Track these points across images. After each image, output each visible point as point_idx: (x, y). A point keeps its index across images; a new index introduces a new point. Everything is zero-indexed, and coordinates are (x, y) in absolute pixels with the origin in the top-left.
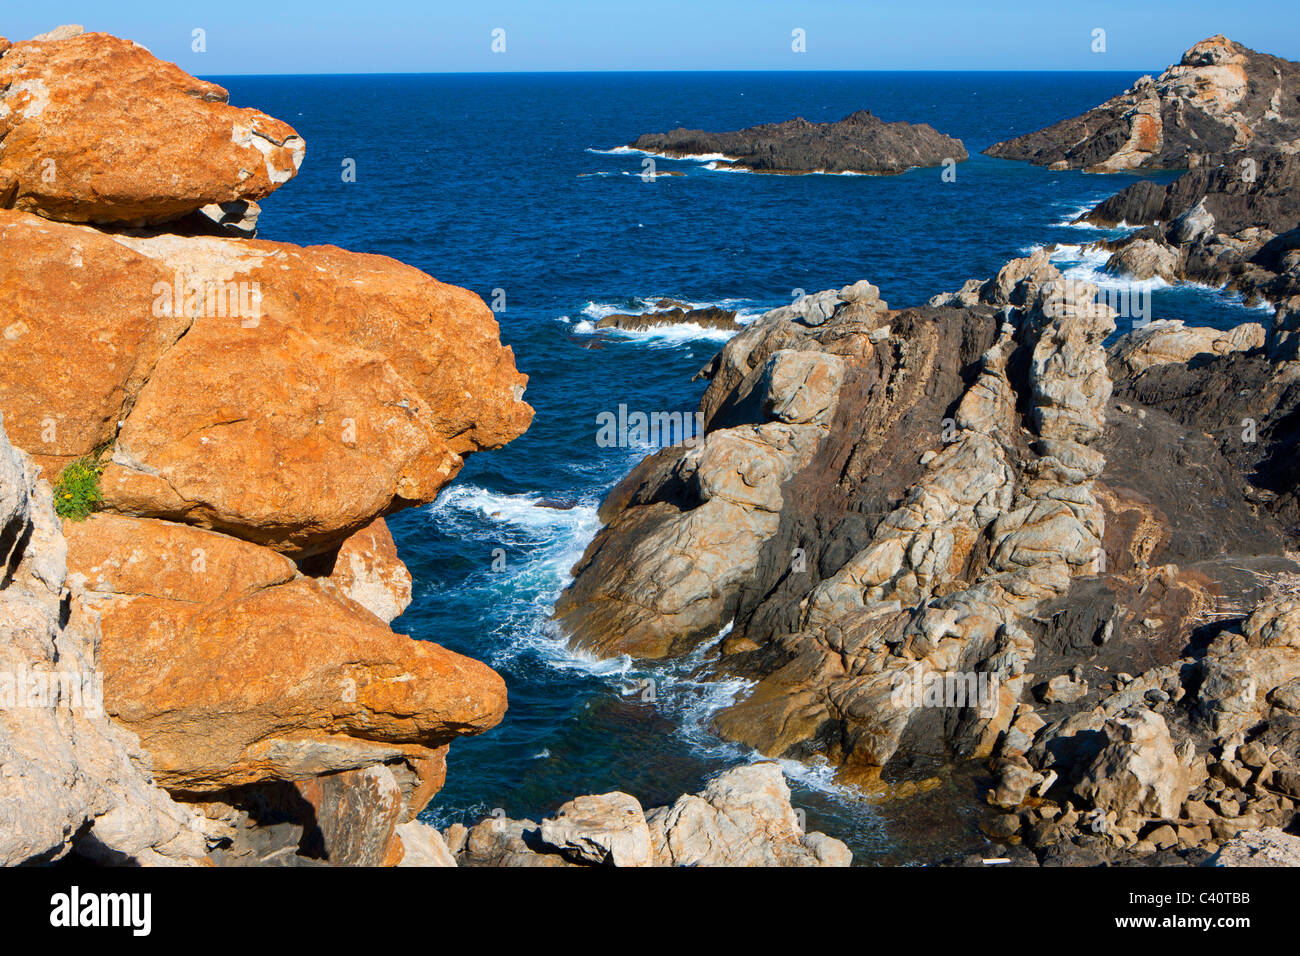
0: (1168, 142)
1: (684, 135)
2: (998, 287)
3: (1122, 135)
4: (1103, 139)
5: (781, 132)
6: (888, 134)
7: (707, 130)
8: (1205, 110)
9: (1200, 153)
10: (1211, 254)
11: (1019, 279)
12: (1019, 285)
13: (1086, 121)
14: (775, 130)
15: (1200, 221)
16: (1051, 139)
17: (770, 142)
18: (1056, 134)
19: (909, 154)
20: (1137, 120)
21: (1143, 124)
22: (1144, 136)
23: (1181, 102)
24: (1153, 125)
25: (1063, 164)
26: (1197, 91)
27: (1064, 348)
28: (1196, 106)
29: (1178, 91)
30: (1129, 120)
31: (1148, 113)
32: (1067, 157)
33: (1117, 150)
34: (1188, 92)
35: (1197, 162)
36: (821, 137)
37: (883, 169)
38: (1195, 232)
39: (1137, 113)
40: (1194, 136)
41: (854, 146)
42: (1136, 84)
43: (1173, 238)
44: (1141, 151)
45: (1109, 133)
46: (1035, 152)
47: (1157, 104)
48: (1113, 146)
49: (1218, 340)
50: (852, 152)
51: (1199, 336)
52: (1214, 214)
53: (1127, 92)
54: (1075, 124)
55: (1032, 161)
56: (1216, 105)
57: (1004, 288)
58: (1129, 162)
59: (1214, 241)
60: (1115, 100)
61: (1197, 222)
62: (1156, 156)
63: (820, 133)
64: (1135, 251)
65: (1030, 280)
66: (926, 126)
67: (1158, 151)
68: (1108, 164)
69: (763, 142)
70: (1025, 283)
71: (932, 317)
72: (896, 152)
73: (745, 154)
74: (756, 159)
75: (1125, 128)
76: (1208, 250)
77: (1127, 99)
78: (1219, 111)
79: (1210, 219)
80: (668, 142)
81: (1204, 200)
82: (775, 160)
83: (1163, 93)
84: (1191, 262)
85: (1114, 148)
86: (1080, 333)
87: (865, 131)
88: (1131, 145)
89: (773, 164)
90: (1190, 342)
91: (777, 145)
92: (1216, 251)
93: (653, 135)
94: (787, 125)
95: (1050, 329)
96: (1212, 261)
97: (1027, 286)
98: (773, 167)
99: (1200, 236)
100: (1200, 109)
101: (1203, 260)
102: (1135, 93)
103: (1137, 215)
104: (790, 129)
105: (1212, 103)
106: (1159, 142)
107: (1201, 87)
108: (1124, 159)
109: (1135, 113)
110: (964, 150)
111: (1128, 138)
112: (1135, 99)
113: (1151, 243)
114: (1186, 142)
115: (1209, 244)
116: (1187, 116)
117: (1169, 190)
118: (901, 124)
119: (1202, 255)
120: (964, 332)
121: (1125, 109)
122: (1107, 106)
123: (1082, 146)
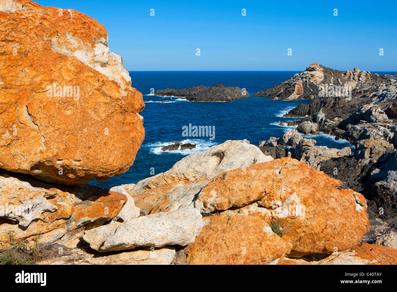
0: (305, 92)
1: (169, 90)
2: (283, 140)
3: (292, 90)
4: (287, 91)
5: (197, 89)
6: (228, 90)
7: (176, 89)
8: (314, 83)
9: (313, 95)
10: (326, 125)
11: (290, 138)
12: (289, 140)
13: (282, 86)
14: (195, 89)
15: (321, 115)
16: (273, 91)
17: (194, 92)
18: (274, 90)
19: (234, 96)
20: (296, 86)
21: (298, 87)
22: (298, 90)
23: (308, 81)
24: (301, 87)
25: (277, 98)
26: (311, 78)
27: (309, 160)
28: (312, 82)
29: (306, 78)
30: (294, 86)
31: (299, 84)
32: (278, 96)
33: (291, 94)
34: (308, 78)
35: (313, 97)
36: (209, 91)
37: (227, 100)
38: (320, 119)
39: (296, 84)
40: (312, 90)
41: (218, 93)
42: (294, 76)
43: (314, 120)
44: (298, 94)
45: (289, 89)
46: (268, 95)
47: (301, 81)
48: (290, 93)
49: (338, 152)
50: (218, 95)
51: (333, 151)
52: (325, 113)
53: (292, 78)
54: (279, 87)
55: (268, 97)
56: (317, 82)
57: (285, 140)
58: (295, 98)
59: (326, 121)
60: (289, 80)
61: (321, 116)
62: (302, 96)
63: (208, 90)
64: (305, 124)
65: (293, 138)
66: (238, 88)
67: (302, 94)
68: (289, 98)
69: (192, 93)
70: (292, 139)
71: (266, 150)
72: (230, 95)
73: (187, 96)
74: (191, 97)
75: (293, 88)
76: (325, 124)
77: (292, 80)
78: (318, 83)
79: (324, 115)
80: (164, 92)
81: (321, 110)
82: (197, 98)
83: (302, 78)
84: (320, 127)
85: (290, 94)
86: (313, 155)
87: (221, 89)
88: (295, 93)
89: (196, 99)
90: (331, 153)
91: (196, 93)
92: (327, 124)
93: (160, 90)
94: (198, 88)
95: (304, 154)
96: (326, 127)
97: (293, 140)
98: (196, 100)
99: (322, 120)
100: (313, 83)
101: (324, 127)
102: (294, 78)
103: (301, 113)
104: (199, 89)
105: (315, 81)
106: (302, 92)
107: (312, 77)
108: (293, 96)
109: (295, 84)
110: (249, 94)
111: (294, 91)
112: (294, 80)
113: (309, 122)
114: (310, 92)
115: (325, 122)
116: (309, 85)
117: (310, 106)
118: (231, 87)
119: (323, 125)
120: (277, 154)
121: (292, 83)
122: (287, 82)
123: (282, 93)
